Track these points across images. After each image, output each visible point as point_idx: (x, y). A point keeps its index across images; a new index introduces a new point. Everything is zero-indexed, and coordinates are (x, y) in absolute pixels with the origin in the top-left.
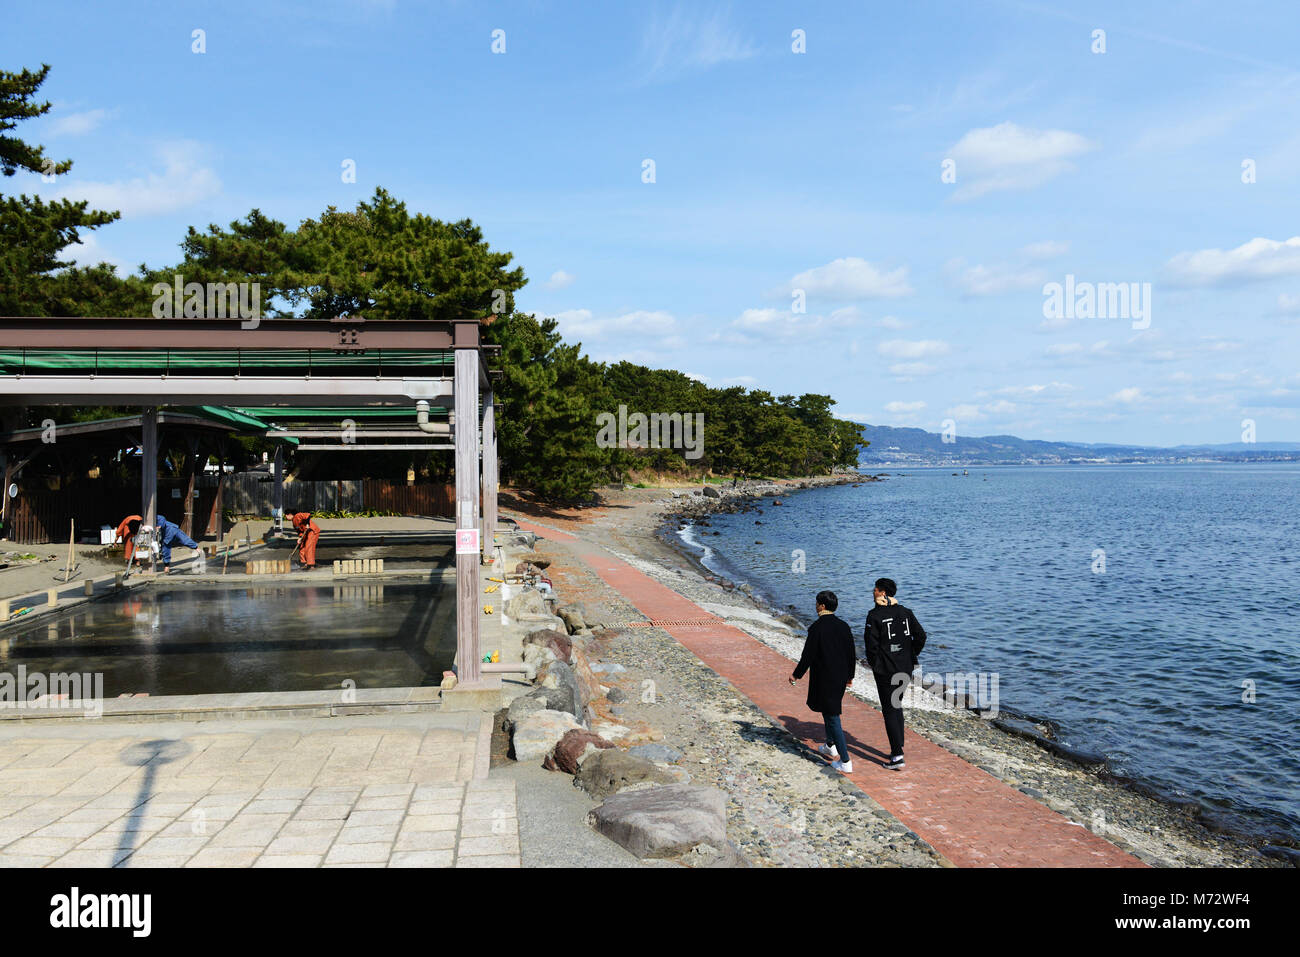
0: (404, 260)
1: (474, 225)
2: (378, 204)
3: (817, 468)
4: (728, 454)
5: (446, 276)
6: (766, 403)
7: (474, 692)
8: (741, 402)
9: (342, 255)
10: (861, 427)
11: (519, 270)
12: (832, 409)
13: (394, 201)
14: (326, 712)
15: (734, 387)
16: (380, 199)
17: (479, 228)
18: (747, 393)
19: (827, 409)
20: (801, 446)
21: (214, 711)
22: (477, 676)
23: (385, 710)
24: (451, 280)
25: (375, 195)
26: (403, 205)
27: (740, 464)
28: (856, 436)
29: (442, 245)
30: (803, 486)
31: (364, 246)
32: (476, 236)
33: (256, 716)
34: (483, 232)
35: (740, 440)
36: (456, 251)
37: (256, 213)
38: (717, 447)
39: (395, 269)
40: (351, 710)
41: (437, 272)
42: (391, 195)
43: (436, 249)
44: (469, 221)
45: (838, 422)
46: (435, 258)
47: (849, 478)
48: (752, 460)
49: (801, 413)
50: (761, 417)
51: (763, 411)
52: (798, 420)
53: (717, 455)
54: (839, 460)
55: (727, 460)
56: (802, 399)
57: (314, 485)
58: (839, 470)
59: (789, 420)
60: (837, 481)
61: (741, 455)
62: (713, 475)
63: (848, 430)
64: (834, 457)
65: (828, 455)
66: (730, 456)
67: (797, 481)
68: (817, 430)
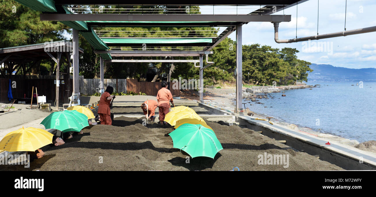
3: (290, 81)
4: (252, 74)
6: (269, 51)
8: (257, 50)
10: (310, 63)
12: (297, 54)
15: (255, 44)
18: (261, 47)
19: (295, 55)
20: (284, 71)
27: (256, 78)
28: (307, 67)
30: (287, 89)
35: (257, 68)
38: (246, 71)
45: (299, 61)
47: (304, 86)
48: (262, 77)
49: (282, 56)
50: (267, 58)
51: (268, 55)
52: (282, 60)
53: (246, 75)
54: (299, 78)
55: (251, 77)
56: (283, 50)
57: (106, 81)
58: (299, 83)
59: (278, 59)
60: (299, 87)
61: (257, 75)
62: (245, 84)
63: (303, 64)
64: (297, 77)
65: (295, 75)
66: (253, 75)
67: (283, 87)
68: (290, 64)
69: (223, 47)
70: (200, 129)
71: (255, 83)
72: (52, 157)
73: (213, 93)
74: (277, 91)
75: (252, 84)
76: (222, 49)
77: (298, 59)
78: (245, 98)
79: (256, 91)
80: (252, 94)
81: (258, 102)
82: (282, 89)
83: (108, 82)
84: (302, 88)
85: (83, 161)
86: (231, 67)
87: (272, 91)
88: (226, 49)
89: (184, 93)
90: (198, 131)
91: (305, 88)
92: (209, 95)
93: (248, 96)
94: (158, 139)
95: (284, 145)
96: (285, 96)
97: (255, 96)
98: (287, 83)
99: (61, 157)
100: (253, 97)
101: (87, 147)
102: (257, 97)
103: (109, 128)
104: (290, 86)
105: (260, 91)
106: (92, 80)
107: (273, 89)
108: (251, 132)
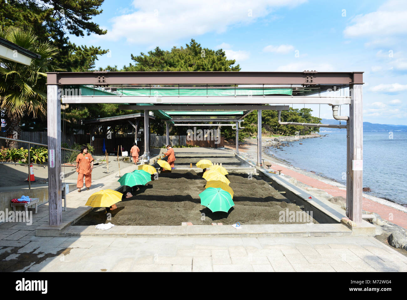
0: (204, 63)
1: (223, 51)
2: (192, 45)
3: (306, 132)
5: (217, 68)
6: (291, 111)
7: (365, 228)
9: (183, 61)
10: (321, 119)
11: (238, 65)
13: (197, 44)
14: (307, 235)
16: (193, 43)
17: (224, 52)
19: (310, 113)
21: (263, 234)
22: (361, 221)
23: (330, 235)
24: (219, 69)
25: (191, 41)
26: (200, 45)
27: (282, 130)
28: (318, 122)
29: (215, 57)
30: (304, 138)
31: (189, 59)
32: (223, 54)
33: (279, 236)
34: (225, 53)
36: (219, 59)
37: (158, 48)
38: (275, 125)
39: (201, 66)
40: (317, 234)
41: (215, 66)
42: (196, 41)
43: (214, 59)
44: (221, 50)
45: (313, 118)
46: (214, 62)
47: (317, 136)
48: (286, 129)
49: (301, 114)
50: (290, 115)
51: (290, 114)
52: (300, 117)
53: (275, 128)
54: (313, 130)
55: (278, 129)
56: (301, 110)
57: (172, 137)
58: (314, 133)
59: (298, 117)
60: (313, 136)
61: (283, 128)
62: (274, 134)
63: (316, 120)
64: (312, 129)
65: (310, 128)
66: (279, 128)
67: (302, 137)
68: (307, 120)
69: (254, 113)
70: (219, 192)
71: (281, 134)
72: (121, 209)
73: (250, 142)
74: (296, 140)
75: (279, 135)
76: (254, 114)
77: (312, 116)
78: (273, 146)
79: (282, 140)
80: (278, 143)
81: (282, 149)
82: (301, 138)
83: (173, 138)
84: (315, 137)
85: (142, 212)
86: (264, 123)
87: (293, 140)
88: (256, 114)
89: (229, 143)
90: (217, 193)
91: (317, 137)
92: (247, 144)
93: (275, 144)
94: (199, 190)
95: (283, 196)
96: (302, 144)
97: (280, 144)
98: (304, 133)
99: (127, 210)
100: (278, 145)
101: (147, 200)
102: (281, 145)
103: (166, 180)
104: (307, 136)
105: (284, 140)
106: (161, 136)
107: (294, 139)
108: (264, 184)
